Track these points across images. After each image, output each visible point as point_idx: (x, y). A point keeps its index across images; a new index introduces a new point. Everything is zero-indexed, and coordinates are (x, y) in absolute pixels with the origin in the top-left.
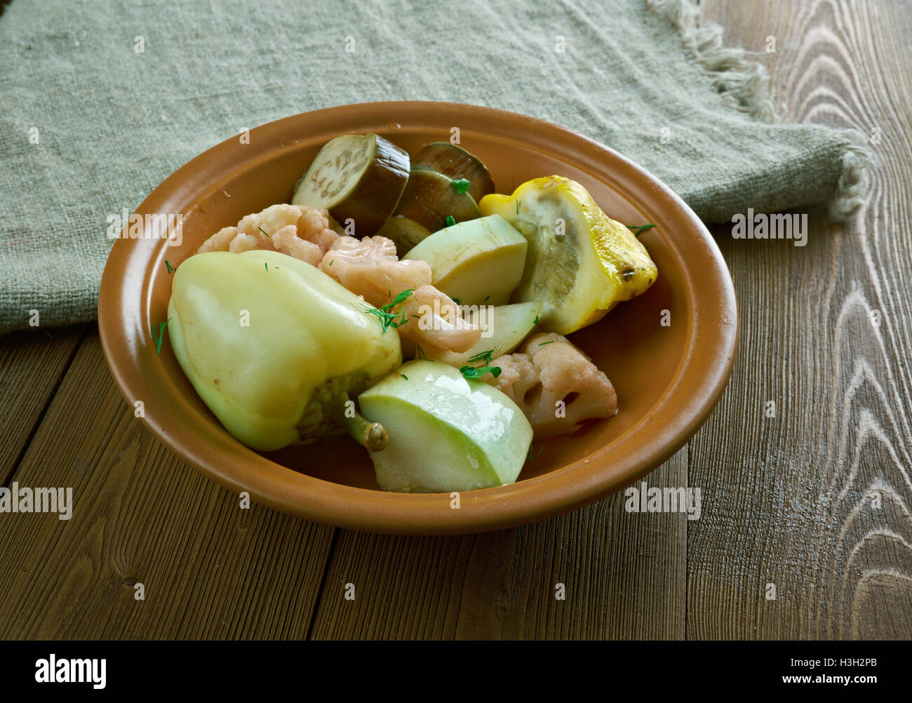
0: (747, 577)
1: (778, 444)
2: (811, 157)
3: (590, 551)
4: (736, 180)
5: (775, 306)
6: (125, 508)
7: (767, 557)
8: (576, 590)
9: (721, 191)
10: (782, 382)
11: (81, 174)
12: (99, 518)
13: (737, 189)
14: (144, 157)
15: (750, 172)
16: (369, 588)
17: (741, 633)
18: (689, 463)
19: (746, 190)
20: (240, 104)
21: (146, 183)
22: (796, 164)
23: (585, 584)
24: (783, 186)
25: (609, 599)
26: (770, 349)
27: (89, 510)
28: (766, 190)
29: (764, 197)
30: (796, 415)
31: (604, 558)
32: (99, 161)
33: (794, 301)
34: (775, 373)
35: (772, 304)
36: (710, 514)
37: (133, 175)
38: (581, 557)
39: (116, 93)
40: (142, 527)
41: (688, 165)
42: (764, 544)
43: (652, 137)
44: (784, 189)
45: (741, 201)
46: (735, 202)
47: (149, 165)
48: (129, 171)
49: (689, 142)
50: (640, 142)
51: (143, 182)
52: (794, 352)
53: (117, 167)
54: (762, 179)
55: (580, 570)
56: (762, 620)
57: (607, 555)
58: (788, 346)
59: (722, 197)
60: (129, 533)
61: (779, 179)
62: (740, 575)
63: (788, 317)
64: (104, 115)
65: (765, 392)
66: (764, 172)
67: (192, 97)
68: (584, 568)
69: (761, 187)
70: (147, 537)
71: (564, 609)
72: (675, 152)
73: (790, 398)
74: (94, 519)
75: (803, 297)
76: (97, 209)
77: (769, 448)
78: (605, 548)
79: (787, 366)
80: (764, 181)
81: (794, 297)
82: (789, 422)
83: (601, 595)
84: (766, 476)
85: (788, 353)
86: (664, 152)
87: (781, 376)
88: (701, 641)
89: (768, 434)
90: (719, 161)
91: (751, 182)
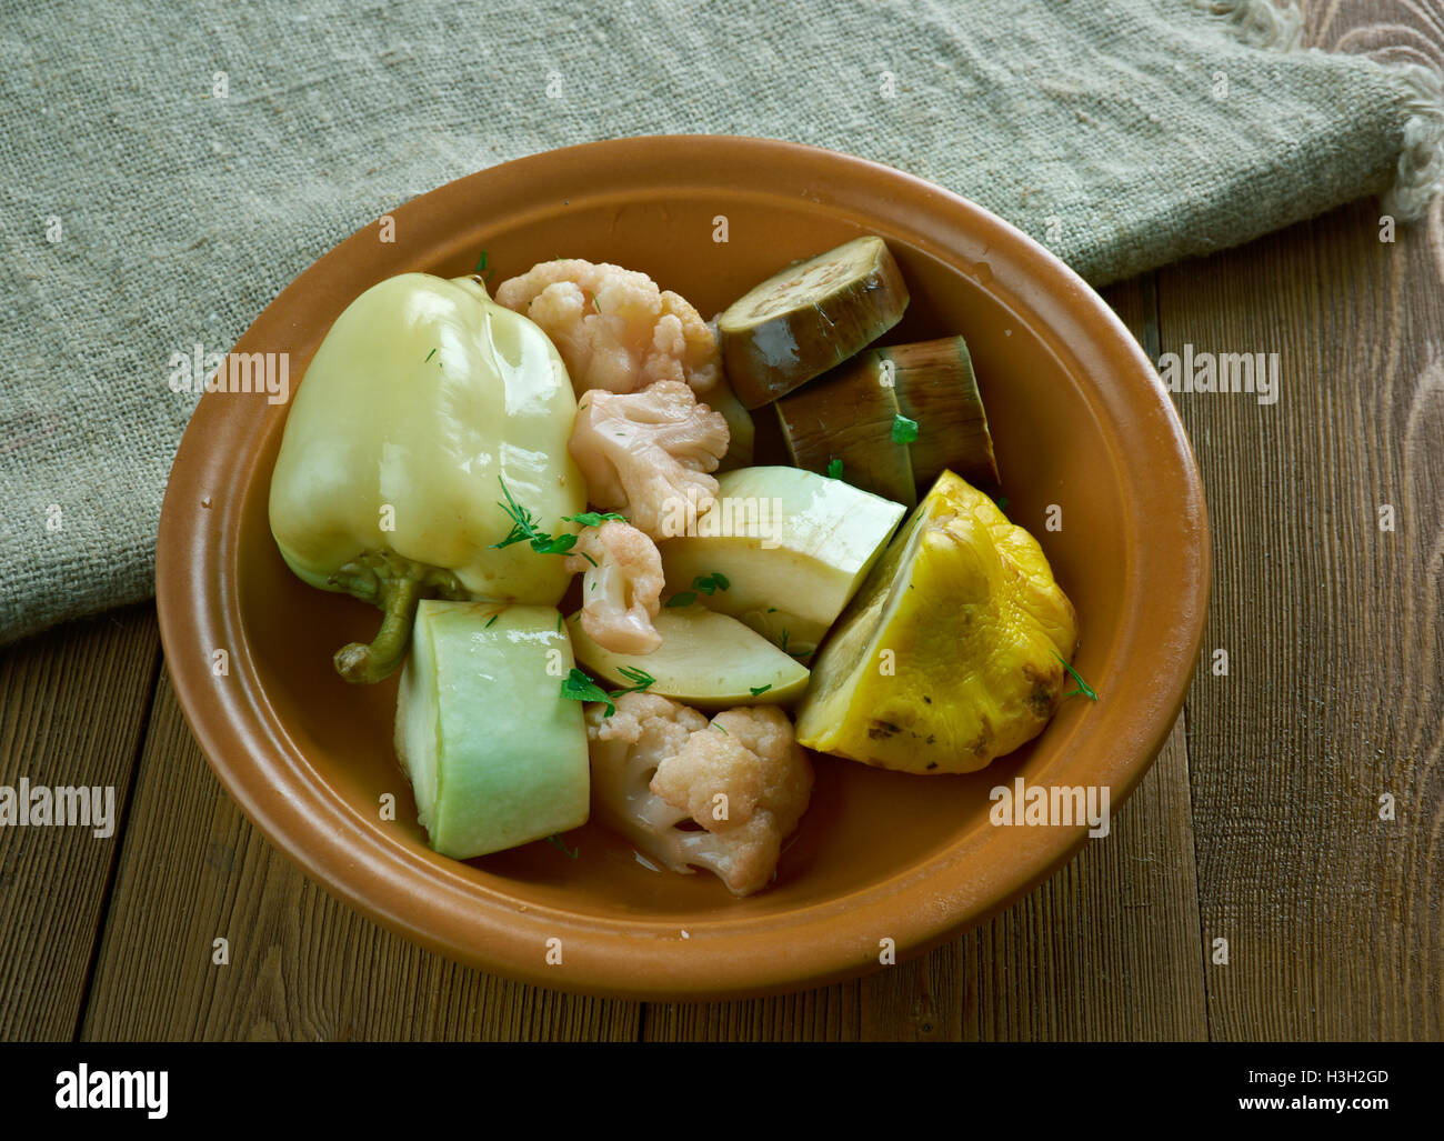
0: (1294, 921)
1: (1325, 676)
2: (1349, 128)
3: (1048, 908)
4: (1225, 183)
5: (1302, 408)
6: (308, 925)
7: (1323, 883)
8: (1033, 979)
9: (1201, 208)
10: (1323, 555)
11: (98, 286)
12: (270, 949)
13: (1228, 200)
14: (199, 239)
15: (1248, 166)
16: (716, 1017)
17: (1293, 1021)
18: (1187, 730)
19: (1243, 200)
20: (346, 101)
21: (216, 293)
22: (1324, 144)
23: (1047, 968)
24: (1305, 186)
25: (1087, 989)
26: (1300, 496)
27: (250, 938)
28: (1276, 196)
29: (1273, 207)
30: (1350, 616)
31: (1070, 918)
32: (122, 253)
33: (1333, 395)
34: (1311, 540)
35: (1297, 404)
36: (1228, 817)
37: (189, 279)
38: (1035, 920)
39: (121, 104)
40: (341, 957)
41: (1137, 149)
42: (1316, 861)
43: (1070, 95)
44: (1305, 191)
45: (1235, 219)
46: (1225, 223)
47: (214, 255)
48: (180, 270)
49: (1136, 101)
50: (1050, 105)
51: (212, 293)
52: (1338, 497)
53: (156, 263)
54: (1269, 178)
55: (1036, 944)
56: (1322, 993)
57: (1075, 911)
58: (1329, 485)
59: (1203, 218)
60: (322, 970)
61: (1297, 175)
62: (1282, 920)
63: (1326, 428)
64: (108, 152)
65: (1298, 579)
66: (1271, 164)
67: (259, 95)
68: (1041, 942)
69: (1268, 190)
70: (353, 971)
71: (1019, 1016)
72: (1113, 123)
73: (1339, 586)
74: (262, 953)
75: (1348, 385)
76: (142, 356)
77: (1310, 685)
78: (1070, 901)
79: (1329, 525)
80: (1271, 181)
81: (1333, 388)
82: (1339, 632)
83: (1073, 983)
84: (1311, 737)
85: (1330, 500)
86: (1094, 126)
87: (1322, 546)
88: (1232, 1043)
89: (1307, 659)
90: (1190, 141)
91: (1250, 184)
